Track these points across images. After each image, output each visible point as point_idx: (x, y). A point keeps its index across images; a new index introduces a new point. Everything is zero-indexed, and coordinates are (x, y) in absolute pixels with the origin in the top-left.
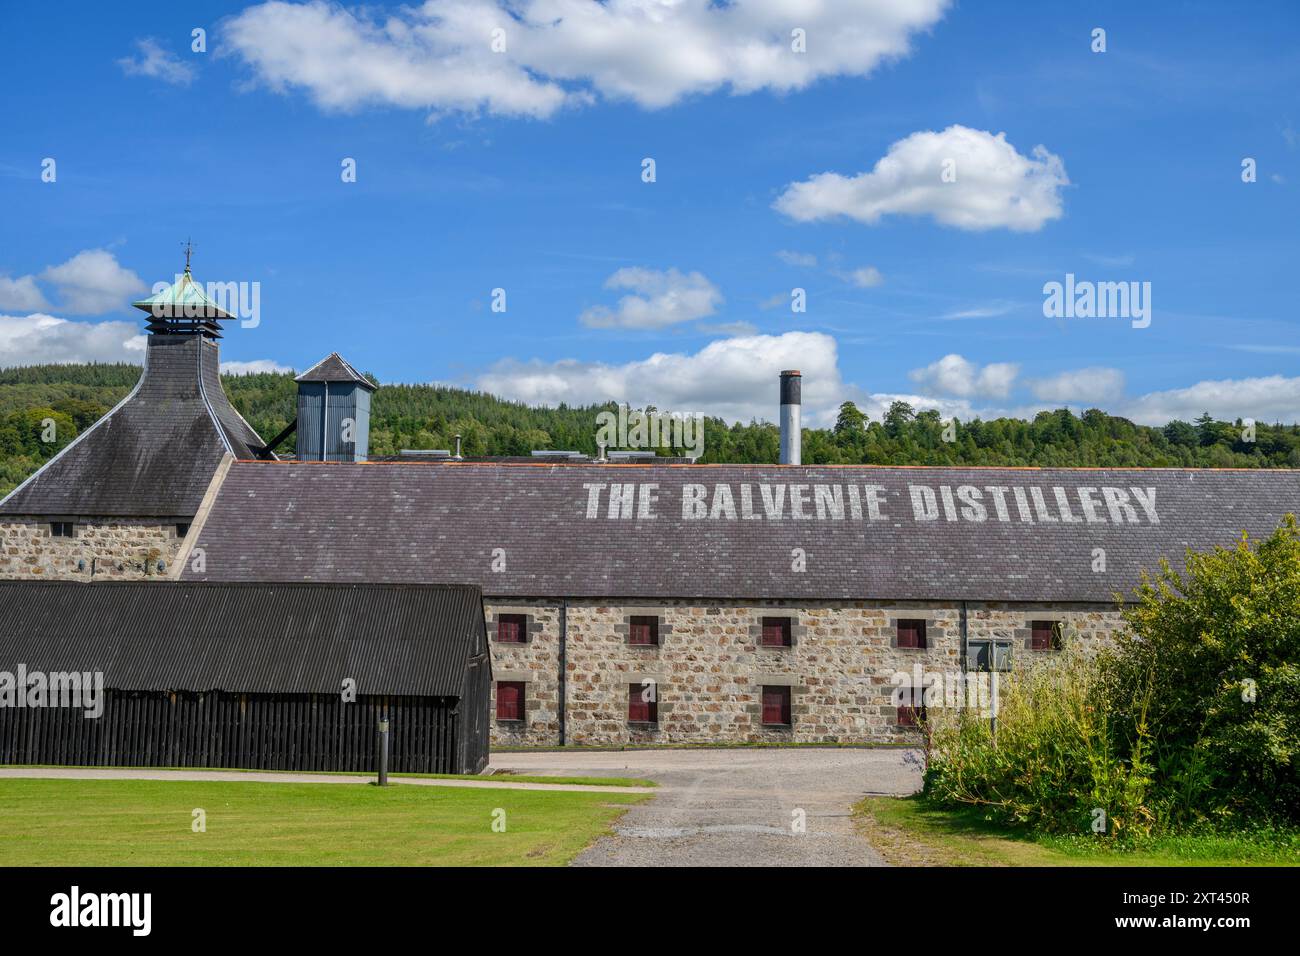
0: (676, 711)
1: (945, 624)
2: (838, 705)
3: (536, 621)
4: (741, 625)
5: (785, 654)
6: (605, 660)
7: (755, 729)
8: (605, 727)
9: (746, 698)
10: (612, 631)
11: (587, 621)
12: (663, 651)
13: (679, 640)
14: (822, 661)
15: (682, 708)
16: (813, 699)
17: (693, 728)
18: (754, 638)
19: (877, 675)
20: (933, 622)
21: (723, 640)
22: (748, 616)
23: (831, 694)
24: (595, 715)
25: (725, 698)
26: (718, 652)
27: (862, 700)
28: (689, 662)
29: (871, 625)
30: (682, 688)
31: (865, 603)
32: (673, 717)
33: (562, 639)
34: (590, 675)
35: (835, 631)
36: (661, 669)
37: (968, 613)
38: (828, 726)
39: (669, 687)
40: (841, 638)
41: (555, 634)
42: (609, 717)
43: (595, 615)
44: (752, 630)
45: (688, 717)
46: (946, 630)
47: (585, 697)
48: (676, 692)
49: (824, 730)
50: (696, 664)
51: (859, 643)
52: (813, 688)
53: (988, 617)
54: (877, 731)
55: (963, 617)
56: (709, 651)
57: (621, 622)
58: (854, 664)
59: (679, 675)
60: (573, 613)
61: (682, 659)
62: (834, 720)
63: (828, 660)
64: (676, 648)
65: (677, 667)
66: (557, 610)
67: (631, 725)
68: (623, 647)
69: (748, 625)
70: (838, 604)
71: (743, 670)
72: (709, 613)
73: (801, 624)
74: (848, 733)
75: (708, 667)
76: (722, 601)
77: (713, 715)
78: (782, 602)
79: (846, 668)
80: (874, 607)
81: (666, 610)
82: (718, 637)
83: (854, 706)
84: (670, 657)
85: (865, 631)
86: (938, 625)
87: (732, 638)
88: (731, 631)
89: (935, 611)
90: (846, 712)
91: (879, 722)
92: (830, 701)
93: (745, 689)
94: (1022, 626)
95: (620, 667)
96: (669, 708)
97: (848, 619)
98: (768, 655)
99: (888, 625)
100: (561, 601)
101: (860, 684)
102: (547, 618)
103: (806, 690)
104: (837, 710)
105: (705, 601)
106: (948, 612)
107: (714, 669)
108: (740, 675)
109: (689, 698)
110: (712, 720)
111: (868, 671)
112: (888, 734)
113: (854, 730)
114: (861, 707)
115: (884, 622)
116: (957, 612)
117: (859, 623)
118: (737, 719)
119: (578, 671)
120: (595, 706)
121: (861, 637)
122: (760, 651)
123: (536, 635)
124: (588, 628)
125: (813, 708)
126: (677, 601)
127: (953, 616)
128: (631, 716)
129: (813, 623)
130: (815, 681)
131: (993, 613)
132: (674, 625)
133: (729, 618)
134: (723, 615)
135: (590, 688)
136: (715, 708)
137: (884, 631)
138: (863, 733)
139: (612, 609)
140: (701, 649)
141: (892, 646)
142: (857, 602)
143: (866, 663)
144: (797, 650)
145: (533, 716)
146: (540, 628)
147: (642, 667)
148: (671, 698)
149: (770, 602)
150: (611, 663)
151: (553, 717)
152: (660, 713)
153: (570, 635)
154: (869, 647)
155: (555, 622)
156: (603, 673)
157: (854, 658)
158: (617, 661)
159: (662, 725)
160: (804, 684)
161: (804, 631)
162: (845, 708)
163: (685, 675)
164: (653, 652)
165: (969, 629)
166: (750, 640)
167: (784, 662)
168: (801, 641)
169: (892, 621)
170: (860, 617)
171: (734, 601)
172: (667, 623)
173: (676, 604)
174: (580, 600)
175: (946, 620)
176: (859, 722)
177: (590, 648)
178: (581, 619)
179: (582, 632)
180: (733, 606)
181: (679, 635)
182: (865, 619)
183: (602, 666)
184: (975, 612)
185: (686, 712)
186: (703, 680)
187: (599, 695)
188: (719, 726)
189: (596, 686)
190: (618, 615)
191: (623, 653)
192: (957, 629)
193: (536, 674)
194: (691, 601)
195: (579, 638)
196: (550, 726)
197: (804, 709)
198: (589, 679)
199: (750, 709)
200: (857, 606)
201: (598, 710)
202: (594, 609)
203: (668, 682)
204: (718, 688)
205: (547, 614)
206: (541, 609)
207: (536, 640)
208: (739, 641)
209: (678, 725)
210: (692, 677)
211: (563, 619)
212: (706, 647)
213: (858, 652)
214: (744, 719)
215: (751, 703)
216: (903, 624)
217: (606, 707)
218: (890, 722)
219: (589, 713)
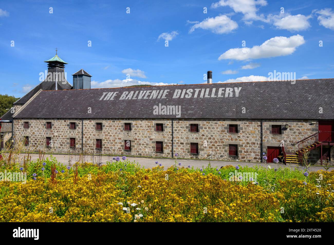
0: (106, 146)
1: (168, 125)
2: (142, 145)
3: (77, 124)
4: (120, 125)
5: (129, 132)
6: (91, 133)
7: (123, 151)
8: (91, 149)
9: (121, 143)
10: (92, 126)
11: (87, 124)
12: (103, 131)
13: (106, 128)
14: (138, 134)
15: (107, 145)
16: (136, 144)
17: (109, 150)
18: (123, 128)
19: (151, 138)
20: (165, 124)
21: (116, 129)
22: (121, 123)
23: (140, 143)
24: (89, 146)
25: (116, 143)
26: (115, 132)
27: (147, 144)
28: (108, 134)
29: (150, 125)
30: (107, 140)
31: (148, 119)
32: (105, 147)
33: (82, 128)
34: (88, 137)
35: (141, 126)
36: (102, 136)
37: (174, 121)
38: (139, 151)
39: (104, 140)
40: (142, 128)
41: (81, 127)
42: (92, 147)
43: (89, 123)
44: (122, 126)
45: (108, 147)
46: (168, 126)
47: (87, 142)
48: (106, 141)
49: (138, 152)
50: (110, 134)
51: (147, 130)
52: (136, 141)
53: (179, 123)
54: (151, 153)
55: (172, 123)
56: (113, 132)
57: (94, 124)
58: (145, 135)
59: (106, 137)
60: (85, 122)
61: (107, 133)
62: (141, 149)
63: (139, 134)
64: (106, 130)
65: (106, 135)
66: (81, 121)
67: (96, 149)
68: (95, 130)
69: (121, 125)
70: (142, 119)
71: (120, 136)
72: (113, 122)
73: (133, 125)
74: (144, 153)
75: (113, 135)
76: (116, 119)
77: (113, 147)
78: (129, 119)
79: (143, 136)
80: (150, 120)
81: (104, 121)
82: (115, 128)
83: (145, 146)
84: (104, 133)
85: (148, 127)
86: (166, 125)
87: (118, 128)
88: (117, 126)
89: (165, 121)
90: (144, 147)
91: (151, 150)
92: (140, 144)
93: (120, 141)
94: (188, 125)
95: (94, 135)
96: (104, 145)
97: (144, 123)
98: (126, 132)
99: (154, 125)
100: (82, 119)
101: (147, 140)
102: (79, 123)
103: (134, 141)
104: (141, 147)
105: (112, 119)
106: (168, 121)
107: (114, 136)
108: (119, 137)
109: (108, 143)
110: (113, 148)
111: (149, 137)
112: (154, 153)
113: (146, 152)
114: (147, 146)
115: (153, 124)
116: (171, 121)
117: (146, 124)
118: (119, 148)
119: (86, 136)
120: (89, 144)
121: (147, 128)
122: (124, 131)
123: (77, 127)
124: (87, 126)
125: (136, 146)
126: (106, 119)
127: (170, 123)
128: (97, 147)
129: (136, 124)
130: (136, 139)
131: (180, 122)
132: (105, 125)
133: (117, 123)
134: (116, 123)
135: (88, 140)
136: (114, 145)
137: (153, 126)
138: (147, 153)
139: (92, 121)
140: (111, 131)
141: (155, 130)
142: (146, 119)
143: (148, 135)
144: (132, 131)
145: (77, 146)
146: (78, 125)
147: (98, 135)
148: (104, 143)
149: (126, 119)
150: (92, 134)
151: (81, 146)
152: (102, 146)
153: (84, 127)
154: (149, 131)
155: (81, 124)
156: (91, 136)
157: (145, 134)
158: (94, 134)
159: (103, 149)
160: (134, 140)
161: (134, 127)
162: (143, 146)
163: (107, 137)
164: (101, 132)
165: (174, 126)
166: (122, 129)
167: (129, 134)
168: (133, 129)
169: (155, 124)
170: (147, 123)
171: (118, 119)
172: (104, 124)
173: (106, 120)
174: (86, 119)
175: (168, 124)
176: (147, 150)
177: (88, 130)
178: (86, 123)
179: (86, 126)
180: (118, 120)
181: (106, 127)
182: (148, 123)
183: (90, 135)
184: (176, 121)
185: (108, 146)
186: (112, 138)
187: (90, 142)
188: (115, 150)
189: (89, 139)
190: (93, 122)
191: (95, 132)
192: (171, 126)
193: (77, 136)
194: (109, 119)
195: (86, 128)
196: (80, 149)
197: (134, 146)
198: (88, 138)
199: (122, 146)
200: (146, 120)
201: (90, 145)
202: (89, 121)
203: (104, 139)
204: (115, 141)
205: (80, 122)
206: (78, 121)
207: (77, 129)
208: (119, 129)
209: (106, 149)
210: (109, 138)
211: (82, 123)
212: (112, 131)
213: (146, 132)
214: (120, 148)
215: (122, 144)
216: (158, 125)
217: (91, 144)
218: (154, 150)
219: (88, 146)
